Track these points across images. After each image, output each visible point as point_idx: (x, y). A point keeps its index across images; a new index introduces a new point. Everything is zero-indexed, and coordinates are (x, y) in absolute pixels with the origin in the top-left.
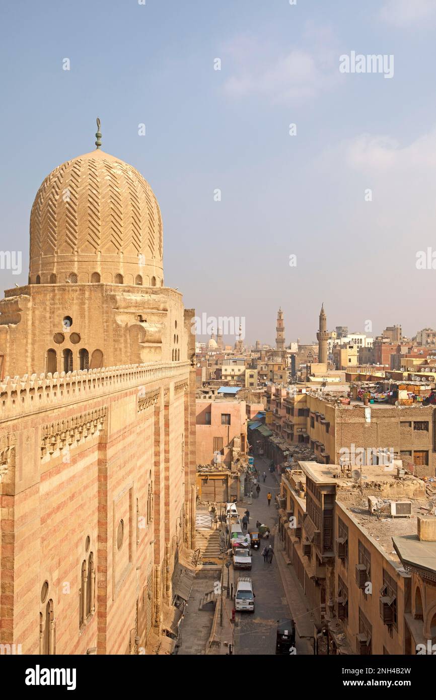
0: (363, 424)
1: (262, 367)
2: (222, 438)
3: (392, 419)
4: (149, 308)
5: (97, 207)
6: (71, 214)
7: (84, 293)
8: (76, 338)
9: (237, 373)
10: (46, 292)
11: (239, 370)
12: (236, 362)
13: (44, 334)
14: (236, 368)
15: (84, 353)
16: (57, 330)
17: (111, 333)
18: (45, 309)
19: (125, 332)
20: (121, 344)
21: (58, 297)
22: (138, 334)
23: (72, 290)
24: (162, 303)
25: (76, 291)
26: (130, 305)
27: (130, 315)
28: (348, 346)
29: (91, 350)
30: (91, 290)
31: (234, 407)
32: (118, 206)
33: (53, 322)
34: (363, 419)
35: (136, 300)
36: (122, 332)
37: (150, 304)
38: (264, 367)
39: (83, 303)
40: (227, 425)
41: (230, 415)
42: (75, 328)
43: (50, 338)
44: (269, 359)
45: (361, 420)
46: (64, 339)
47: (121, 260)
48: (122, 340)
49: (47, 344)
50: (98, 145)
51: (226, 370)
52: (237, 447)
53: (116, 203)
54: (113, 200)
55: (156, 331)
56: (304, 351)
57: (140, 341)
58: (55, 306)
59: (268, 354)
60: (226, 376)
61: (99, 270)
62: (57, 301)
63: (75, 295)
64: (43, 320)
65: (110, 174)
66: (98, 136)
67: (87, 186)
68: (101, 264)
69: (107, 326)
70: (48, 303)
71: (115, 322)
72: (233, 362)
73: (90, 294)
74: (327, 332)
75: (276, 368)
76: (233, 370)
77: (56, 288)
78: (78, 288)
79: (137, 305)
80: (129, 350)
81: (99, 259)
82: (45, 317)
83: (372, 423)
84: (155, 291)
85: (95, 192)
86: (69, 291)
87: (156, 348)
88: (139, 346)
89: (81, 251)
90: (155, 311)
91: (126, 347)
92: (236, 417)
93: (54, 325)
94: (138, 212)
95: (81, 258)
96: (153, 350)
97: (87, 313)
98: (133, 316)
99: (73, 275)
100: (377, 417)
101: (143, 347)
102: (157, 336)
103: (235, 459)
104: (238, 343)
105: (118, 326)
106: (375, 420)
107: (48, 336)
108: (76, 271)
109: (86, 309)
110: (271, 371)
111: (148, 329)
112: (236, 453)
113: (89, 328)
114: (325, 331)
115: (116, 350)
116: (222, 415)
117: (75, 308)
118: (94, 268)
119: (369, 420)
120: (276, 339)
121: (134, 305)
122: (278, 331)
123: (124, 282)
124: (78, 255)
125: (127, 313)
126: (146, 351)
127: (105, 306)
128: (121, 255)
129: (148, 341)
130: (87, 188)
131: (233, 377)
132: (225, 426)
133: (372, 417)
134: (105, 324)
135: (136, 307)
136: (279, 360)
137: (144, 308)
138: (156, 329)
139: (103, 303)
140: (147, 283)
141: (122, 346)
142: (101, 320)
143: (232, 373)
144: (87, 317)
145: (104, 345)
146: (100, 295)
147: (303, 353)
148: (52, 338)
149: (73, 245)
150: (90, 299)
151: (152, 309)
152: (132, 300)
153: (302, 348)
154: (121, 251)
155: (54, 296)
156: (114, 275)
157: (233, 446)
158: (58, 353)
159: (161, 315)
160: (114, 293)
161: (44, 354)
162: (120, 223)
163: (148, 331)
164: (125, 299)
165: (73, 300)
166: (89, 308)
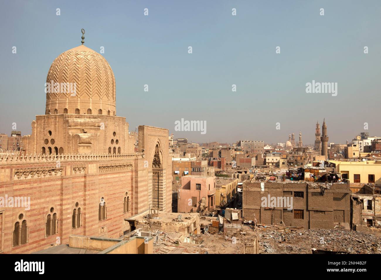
0: (259, 192)
1: (290, 158)
2: (196, 197)
3: (278, 189)
4: (89, 126)
5: (67, 75)
6: (56, 79)
7: (56, 119)
8: (53, 141)
9: (275, 161)
10: (42, 119)
11: (277, 160)
12: (274, 155)
13: (41, 140)
14: (275, 158)
15: (56, 148)
16: (45, 138)
17: (67, 139)
18: (41, 127)
19: (72, 138)
20: (70, 144)
21: (46, 121)
22: (77, 139)
23: (52, 118)
24: (97, 123)
25: (53, 118)
26: (77, 125)
27: (77, 130)
28: (353, 145)
29: (59, 148)
30: (59, 118)
31: (203, 180)
32: (78, 74)
33: (44, 134)
34: (260, 189)
35: (81, 122)
36: (71, 138)
37: (89, 124)
38: (291, 158)
39: (56, 124)
40: (199, 190)
41: (201, 184)
42: (52, 137)
43: (43, 142)
44: (295, 153)
45: (259, 190)
46: (48, 142)
47: (79, 102)
48: (71, 142)
49: (42, 145)
50: (83, 43)
51: (269, 159)
52: (203, 203)
53: (76, 73)
54: (75, 72)
55: (87, 138)
56: (334, 148)
57: (78, 143)
58: (45, 126)
59: (295, 150)
60: (269, 163)
61: (67, 107)
62: (46, 123)
63: (53, 120)
64: (41, 132)
65: (76, 58)
66: (83, 38)
67: (63, 65)
68: (68, 104)
69: (65, 135)
70: (42, 124)
71: (68, 133)
72: (273, 155)
73: (59, 119)
74: (327, 136)
75: (299, 159)
76: (273, 160)
77: (46, 117)
78: (54, 117)
79: (81, 124)
80: (74, 148)
81: (67, 101)
82: (41, 131)
83: (265, 191)
84: (95, 117)
85: (66, 68)
86: (50, 118)
87: (87, 146)
88: (78, 145)
89: (60, 98)
90: (92, 127)
91: (72, 146)
92: (204, 185)
93: (44, 135)
94: (90, 76)
95: (60, 101)
96: (86, 148)
97: (57, 129)
98: (79, 130)
99: (56, 110)
100: (268, 188)
101: (80, 146)
102: (87, 140)
103: (202, 209)
104: (299, 143)
105: (69, 135)
106: (267, 190)
107: (42, 141)
108: (57, 108)
109: (57, 127)
110: (296, 160)
111: (82, 137)
112: (202, 207)
113: (58, 136)
114: (326, 136)
115: (68, 147)
116: (197, 184)
117: (53, 126)
118: (64, 106)
119: (263, 190)
120: (315, 141)
121: (80, 124)
122: (316, 136)
123: (80, 113)
124: (58, 100)
125: (75, 129)
126: (81, 148)
127: (64, 125)
128: (79, 99)
129: (83, 143)
130: (63, 66)
131: (273, 163)
132: (197, 191)
133: (265, 188)
134: (64, 134)
135: (81, 125)
136: (301, 153)
137: (86, 126)
138: (87, 137)
139: (64, 124)
140: (95, 113)
141: (71, 145)
142: (63, 132)
143: (272, 161)
144: (57, 131)
145: (64, 145)
146: (62, 120)
147: (333, 149)
148: (44, 142)
149: (56, 95)
150: (58, 122)
151: (91, 126)
152: (78, 122)
153: (333, 146)
154: (79, 97)
155: (45, 121)
156: (75, 109)
157: (201, 202)
158: (46, 149)
159: (96, 129)
160: (68, 119)
161: (41, 149)
162: (79, 83)
163: (82, 138)
164: (74, 122)
165: (52, 123)
166: (58, 126)
